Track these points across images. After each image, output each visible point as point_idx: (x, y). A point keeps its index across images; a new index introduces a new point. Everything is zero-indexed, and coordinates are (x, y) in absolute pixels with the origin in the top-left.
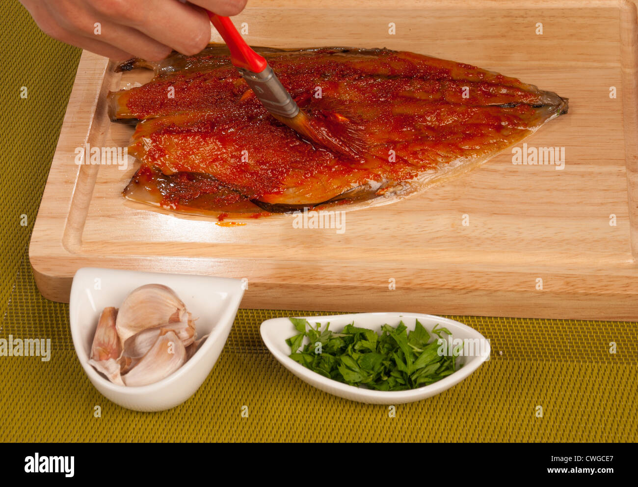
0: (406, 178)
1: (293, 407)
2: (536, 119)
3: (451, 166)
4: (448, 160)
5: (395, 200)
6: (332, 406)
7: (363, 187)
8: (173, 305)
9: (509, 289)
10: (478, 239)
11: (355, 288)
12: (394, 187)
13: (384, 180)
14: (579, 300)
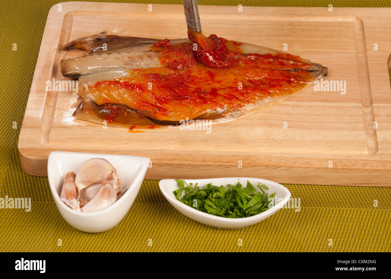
0: (238, 107)
1: (177, 231)
2: (310, 78)
3: (263, 102)
4: (261, 98)
5: (232, 120)
6: (199, 230)
7: (213, 112)
8: (109, 169)
9: (299, 166)
10: (280, 140)
11: (211, 165)
12: (231, 112)
13: (226, 108)
14: (338, 173)
